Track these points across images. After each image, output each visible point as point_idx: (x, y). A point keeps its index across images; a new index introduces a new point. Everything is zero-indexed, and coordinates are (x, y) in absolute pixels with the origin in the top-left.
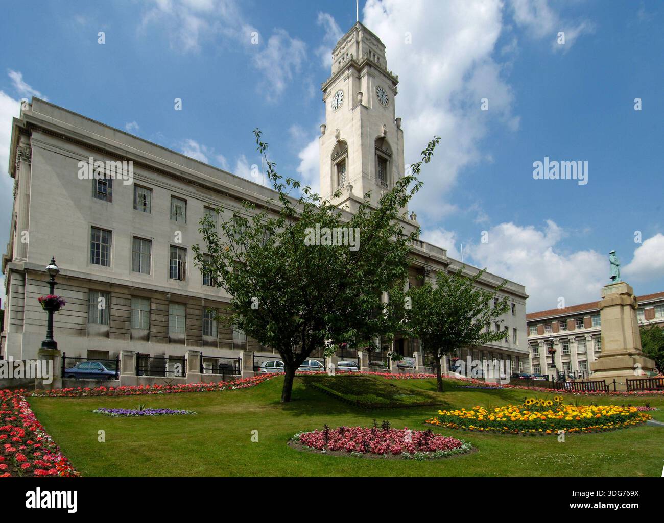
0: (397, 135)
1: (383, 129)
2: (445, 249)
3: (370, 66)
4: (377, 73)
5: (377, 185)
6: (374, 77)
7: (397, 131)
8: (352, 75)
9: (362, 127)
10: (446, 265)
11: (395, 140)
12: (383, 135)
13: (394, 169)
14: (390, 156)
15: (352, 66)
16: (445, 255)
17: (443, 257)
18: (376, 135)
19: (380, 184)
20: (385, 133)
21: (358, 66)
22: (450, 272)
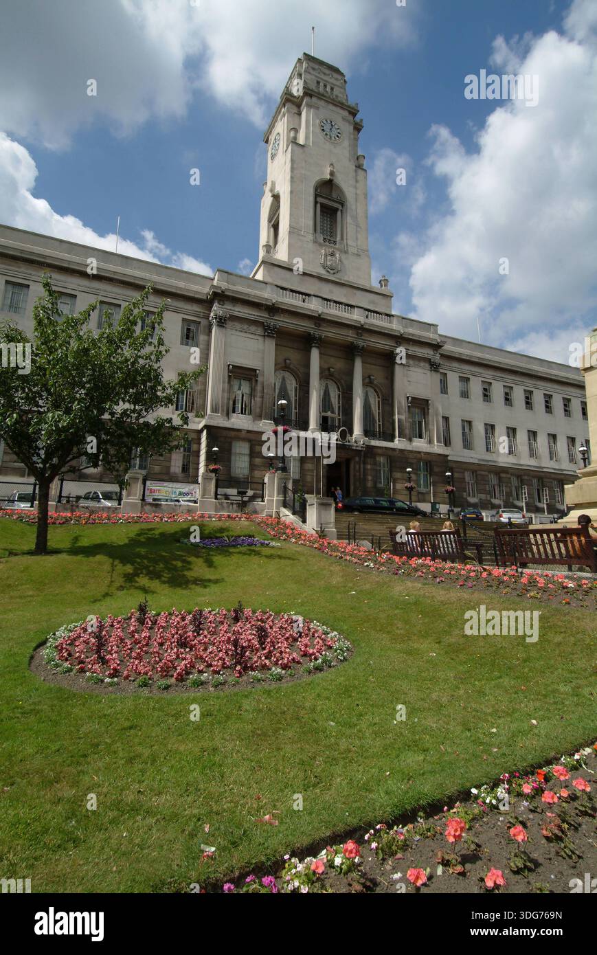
0: (356, 176)
1: (328, 170)
2: (434, 323)
3: (311, 96)
4: (322, 103)
5: (315, 242)
6: (317, 108)
7: (356, 171)
8: (288, 111)
9: (292, 169)
10: (436, 347)
11: (352, 182)
12: (328, 177)
13: (349, 220)
14: (342, 204)
15: (287, 100)
16: (436, 332)
17: (431, 336)
18: (318, 178)
19: (321, 240)
20: (332, 173)
21: (295, 100)
22: (442, 356)
